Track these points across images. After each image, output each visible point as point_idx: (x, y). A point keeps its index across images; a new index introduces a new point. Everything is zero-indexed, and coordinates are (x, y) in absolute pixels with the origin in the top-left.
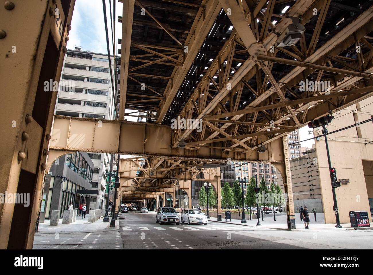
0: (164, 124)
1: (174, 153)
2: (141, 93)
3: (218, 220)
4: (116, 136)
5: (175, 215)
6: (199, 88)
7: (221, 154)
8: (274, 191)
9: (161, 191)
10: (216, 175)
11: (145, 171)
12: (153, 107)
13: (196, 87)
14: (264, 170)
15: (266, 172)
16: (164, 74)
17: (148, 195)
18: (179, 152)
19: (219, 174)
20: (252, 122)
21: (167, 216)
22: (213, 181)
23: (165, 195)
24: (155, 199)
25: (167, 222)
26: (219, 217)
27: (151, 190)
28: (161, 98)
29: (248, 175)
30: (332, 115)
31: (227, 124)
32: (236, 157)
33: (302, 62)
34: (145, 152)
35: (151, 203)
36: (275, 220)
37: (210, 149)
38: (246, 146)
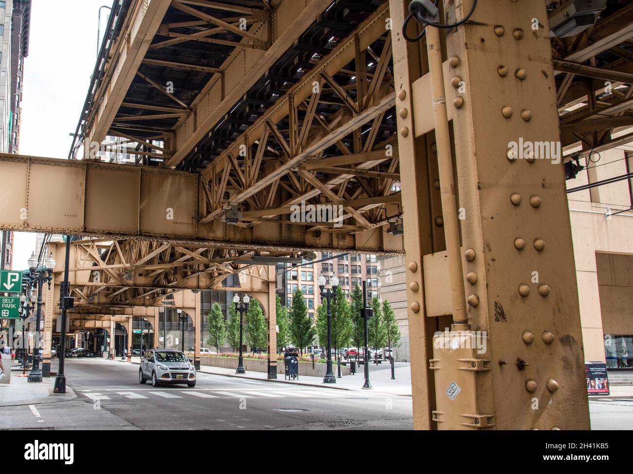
0: (182, 169)
1: (204, 233)
2: (140, 100)
3: (269, 377)
4: (77, 196)
5: (188, 367)
6: (290, 98)
7: (304, 236)
8: (378, 314)
9: (126, 312)
10: (266, 279)
11: (110, 270)
12: (157, 130)
13: (282, 94)
14: (349, 267)
15: (354, 271)
16: (205, 61)
17: (91, 321)
18: (214, 232)
19: (272, 278)
20: (387, 172)
21: (170, 369)
22: (260, 292)
23: (131, 321)
24: (108, 330)
25: (172, 382)
26: (272, 371)
27: (104, 311)
28: (183, 112)
29: (313, 277)
30: (578, 162)
31: (344, 176)
32: (335, 244)
33: (559, 62)
34: (140, 231)
35: (95, 339)
36: (393, 377)
37: (281, 225)
38: (362, 221)
